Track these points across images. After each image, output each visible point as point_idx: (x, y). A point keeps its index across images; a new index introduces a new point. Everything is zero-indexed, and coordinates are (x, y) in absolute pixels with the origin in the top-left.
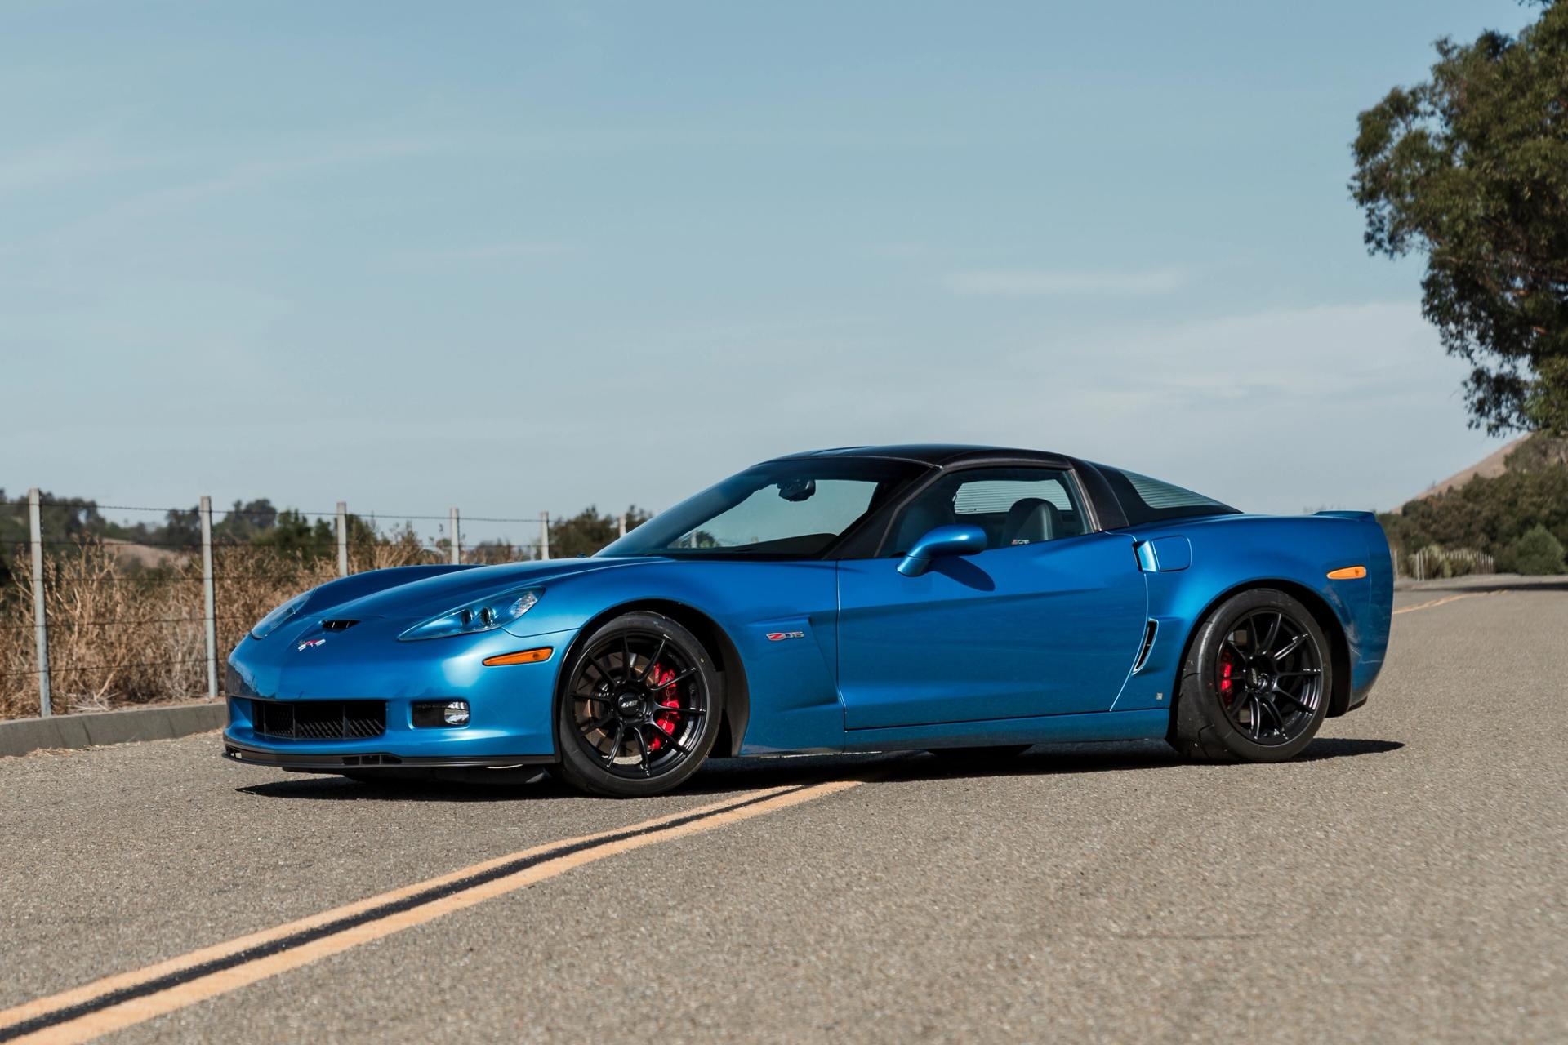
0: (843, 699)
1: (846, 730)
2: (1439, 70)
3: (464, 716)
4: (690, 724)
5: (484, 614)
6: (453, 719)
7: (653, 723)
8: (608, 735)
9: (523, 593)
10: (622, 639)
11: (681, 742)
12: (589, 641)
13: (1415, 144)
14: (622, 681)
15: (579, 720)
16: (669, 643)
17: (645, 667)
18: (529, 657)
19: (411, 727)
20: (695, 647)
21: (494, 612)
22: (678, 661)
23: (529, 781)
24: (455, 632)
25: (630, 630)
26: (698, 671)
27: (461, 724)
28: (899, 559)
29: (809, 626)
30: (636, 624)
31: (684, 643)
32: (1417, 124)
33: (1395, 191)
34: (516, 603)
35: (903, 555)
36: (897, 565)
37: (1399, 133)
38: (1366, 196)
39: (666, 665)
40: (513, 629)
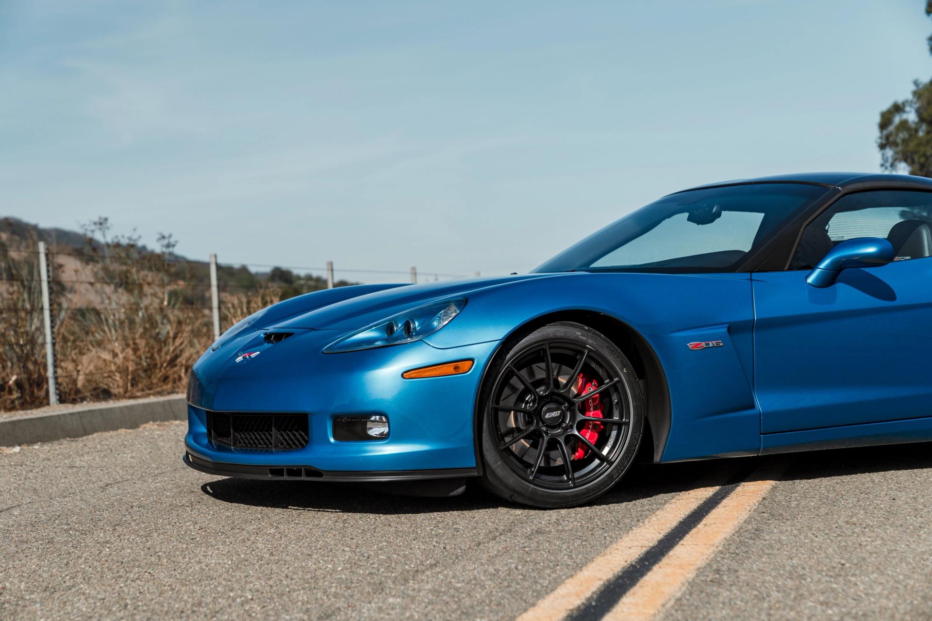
0: (760, 405)
1: (761, 434)
2: (915, 93)
3: (385, 430)
4: (614, 433)
5: (407, 326)
6: (374, 431)
7: (576, 433)
8: (531, 445)
9: (445, 305)
10: (545, 351)
11: (605, 452)
12: (512, 353)
13: (904, 124)
14: (545, 391)
15: (503, 430)
16: (591, 354)
17: (568, 377)
18: (450, 369)
19: (332, 440)
20: (618, 357)
21: (417, 324)
22: (600, 371)
23: (452, 494)
24: (379, 343)
25: (553, 342)
26: (620, 381)
27: (382, 438)
28: (808, 272)
29: (727, 333)
30: (559, 334)
31: (606, 353)
32: (904, 116)
33: (895, 144)
34: (439, 315)
35: (811, 267)
36: (807, 277)
37: (897, 119)
38: (882, 147)
39: (590, 375)
40: (436, 340)
